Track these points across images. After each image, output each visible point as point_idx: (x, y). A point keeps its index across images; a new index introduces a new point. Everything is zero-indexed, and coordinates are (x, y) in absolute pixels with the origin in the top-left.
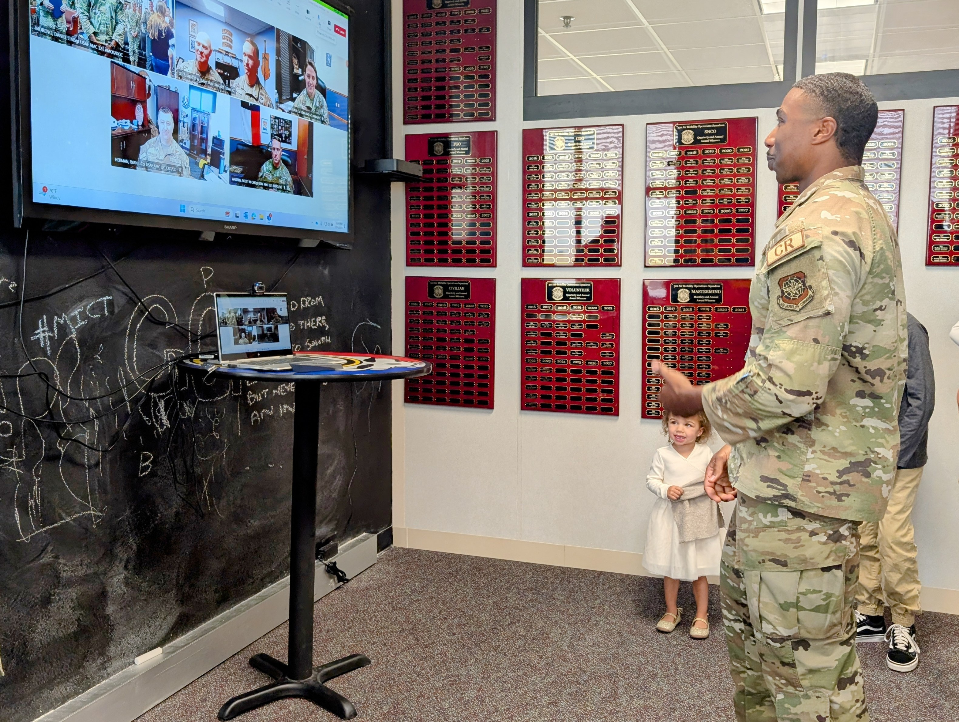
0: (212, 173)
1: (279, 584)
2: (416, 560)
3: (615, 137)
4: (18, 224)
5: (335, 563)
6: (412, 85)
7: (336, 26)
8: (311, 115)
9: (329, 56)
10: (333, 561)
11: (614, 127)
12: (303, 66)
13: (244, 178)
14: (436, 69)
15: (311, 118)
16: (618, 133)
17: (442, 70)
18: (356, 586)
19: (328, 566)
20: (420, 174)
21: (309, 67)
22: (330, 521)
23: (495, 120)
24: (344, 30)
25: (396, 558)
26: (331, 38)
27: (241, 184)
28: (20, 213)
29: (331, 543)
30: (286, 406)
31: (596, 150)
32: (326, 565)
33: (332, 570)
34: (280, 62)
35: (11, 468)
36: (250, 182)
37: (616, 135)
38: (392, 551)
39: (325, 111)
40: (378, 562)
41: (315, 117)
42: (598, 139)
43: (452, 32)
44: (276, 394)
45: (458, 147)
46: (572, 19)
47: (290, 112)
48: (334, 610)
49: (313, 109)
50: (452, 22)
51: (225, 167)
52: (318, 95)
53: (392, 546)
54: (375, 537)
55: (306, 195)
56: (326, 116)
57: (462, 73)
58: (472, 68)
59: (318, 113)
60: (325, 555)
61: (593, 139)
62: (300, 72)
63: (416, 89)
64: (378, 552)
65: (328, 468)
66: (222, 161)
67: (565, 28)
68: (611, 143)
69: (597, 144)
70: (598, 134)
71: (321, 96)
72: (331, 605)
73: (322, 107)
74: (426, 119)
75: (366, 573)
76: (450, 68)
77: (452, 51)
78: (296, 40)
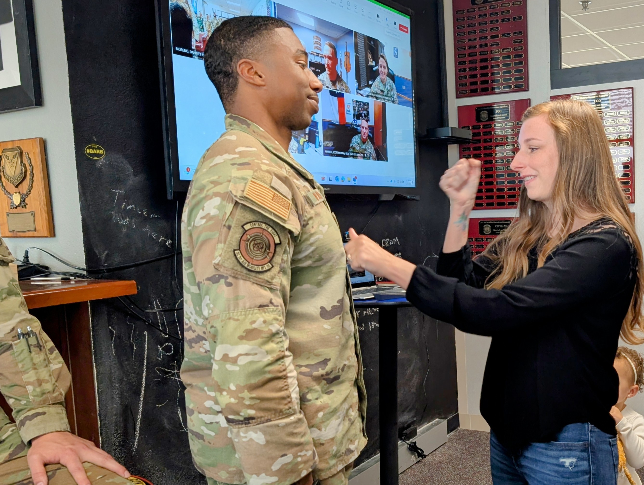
0: (310, 148)
1: (373, 460)
2: (477, 439)
3: (627, 98)
4: (170, 197)
5: (415, 442)
6: (462, 67)
7: (400, 25)
8: (383, 97)
9: (396, 50)
10: (414, 441)
11: (625, 90)
12: (376, 59)
13: (335, 150)
14: (480, 52)
15: (384, 99)
16: (628, 94)
17: (485, 53)
18: (431, 460)
19: (410, 445)
20: (470, 137)
21: (381, 59)
22: (410, 411)
23: (528, 90)
24: (407, 28)
25: (462, 438)
26: (396, 35)
27: (332, 155)
28: (171, 189)
29: (412, 427)
30: (373, 323)
31: (611, 109)
32: (408, 444)
33: (413, 448)
34: (358, 57)
35: (174, 377)
36: (339, 153)
37: (627, 96)
38: (459, 432)
39: (394, 93)
40: (449, 441)
41: (387, 98)
42: (612, 100)
43: (491, 22)
44: (366, 314)
45: (499, 114)
46: (589, 3)
47: (367, 96)
48: (416, 479)
49: (386, 91)
50: (491, 14)
51: (319, 143)
52: (389, 81)
53: (459, 428)
54: (445, 422)
55: (383, 160)
56: (395, 97)
57: (501, 54)
58: (509, 50)
59: (389, 95)
60: (408, 437)
61: (608, 100)
62: (373, 64)
63: (465, 70)
64: (448, 433)
65: (407, 370)
66: (317, 138)
67: (584, 11)
68: (622, 102)
69: (612, 104)
70: (612, 96)
71: (391, 81)
72: (413, 475)
73: (392, 89)
74: (474, 93)
75: (439, 450)
76: (491, 51)
77: (493, 37)
78: (370, 39)
